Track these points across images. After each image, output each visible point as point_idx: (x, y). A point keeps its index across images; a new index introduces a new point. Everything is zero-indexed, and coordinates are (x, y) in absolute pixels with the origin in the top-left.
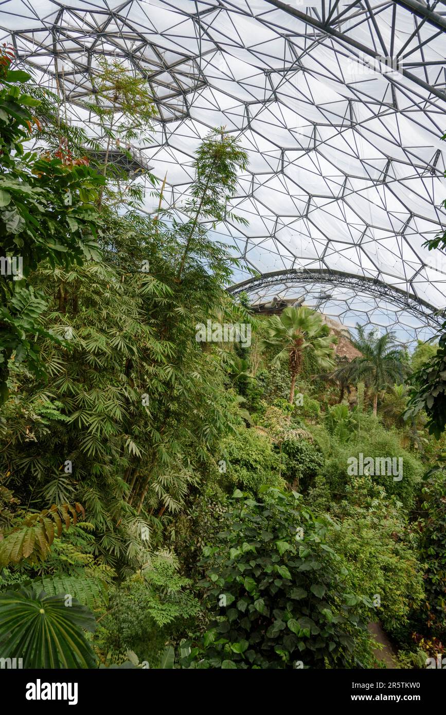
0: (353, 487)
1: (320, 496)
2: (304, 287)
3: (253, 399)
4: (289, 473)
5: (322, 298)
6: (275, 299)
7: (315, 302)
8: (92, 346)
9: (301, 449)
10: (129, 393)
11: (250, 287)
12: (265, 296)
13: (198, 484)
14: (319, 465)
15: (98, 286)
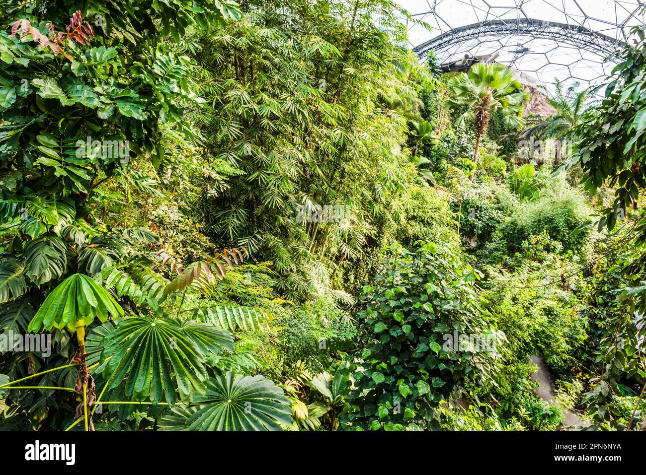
0: (530, 244)
1: (496, 249)
2: (498, 41)
3: (437, 159)
4: (467, 229)
5: (518, 52)
6: (467, 57)
7: (511, 57)
9: (481, 207)
10: (304, 156)
11: (439, 45)
12: (456, 53)
13: (376, 236)
14: (498, 222)
15: (268, 51)
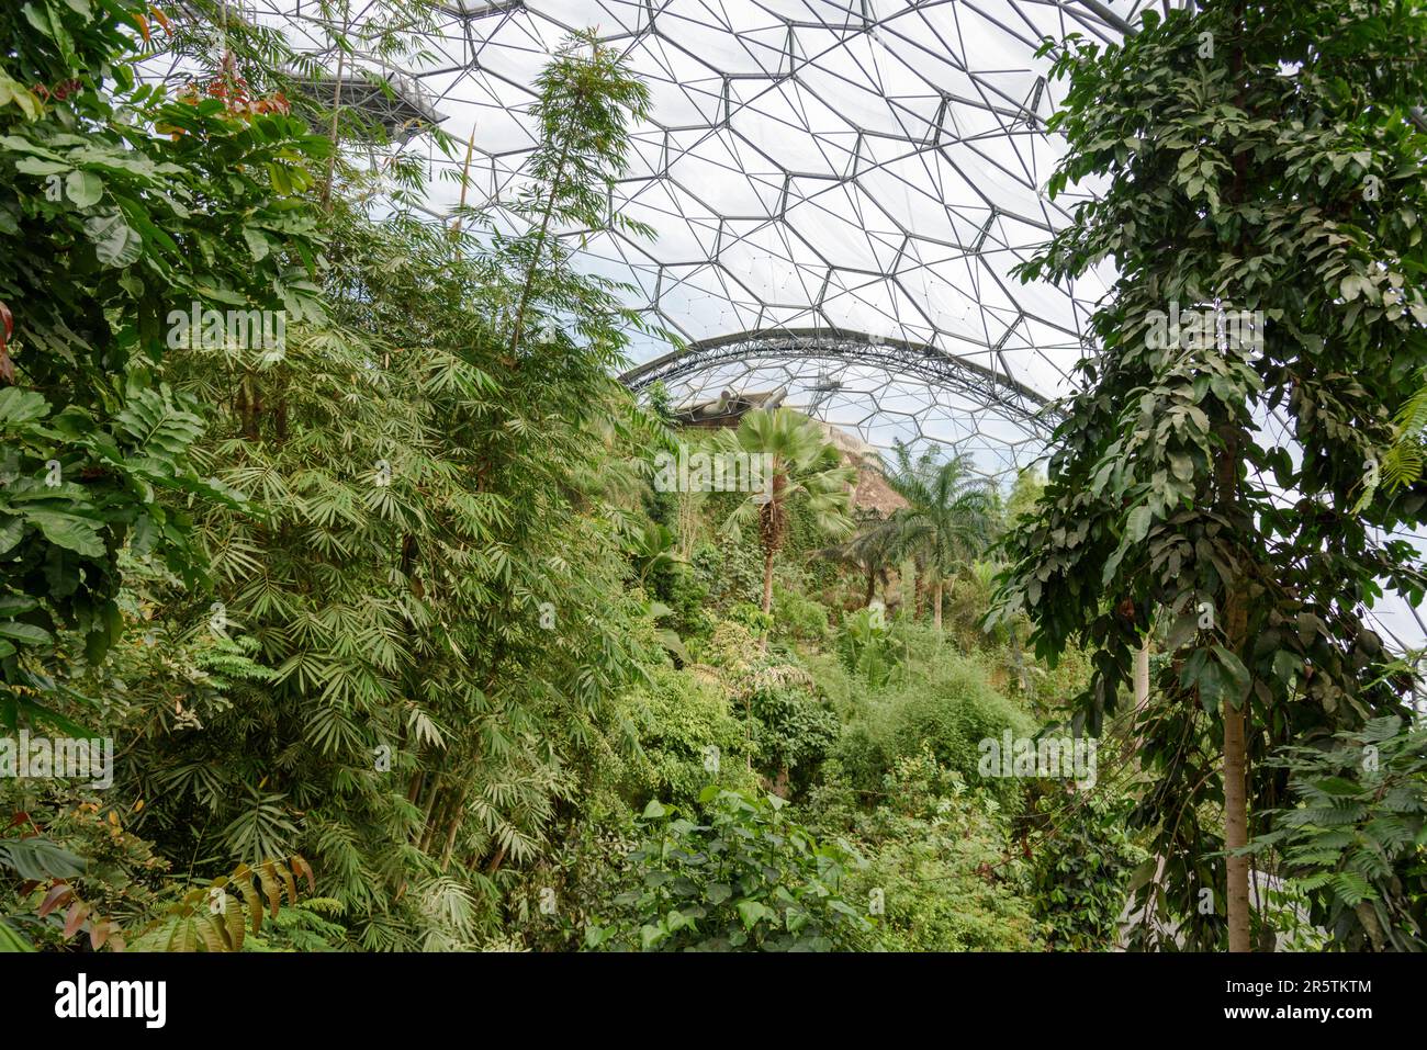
0: (899, 778)
1: (833, 801)
2: (783, 367)
3: (687, 607)
4: (767, 759)
5: (822, 389)
6: (725, 395)
7: (808, 398)
8: (322, 511)
9: (791, 706)
10: (412, 610)
11: (671, 371)
12: (704, 388)
13: (574, 795)
14: (830, 737)
15: (331, 378)
